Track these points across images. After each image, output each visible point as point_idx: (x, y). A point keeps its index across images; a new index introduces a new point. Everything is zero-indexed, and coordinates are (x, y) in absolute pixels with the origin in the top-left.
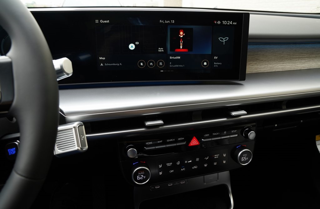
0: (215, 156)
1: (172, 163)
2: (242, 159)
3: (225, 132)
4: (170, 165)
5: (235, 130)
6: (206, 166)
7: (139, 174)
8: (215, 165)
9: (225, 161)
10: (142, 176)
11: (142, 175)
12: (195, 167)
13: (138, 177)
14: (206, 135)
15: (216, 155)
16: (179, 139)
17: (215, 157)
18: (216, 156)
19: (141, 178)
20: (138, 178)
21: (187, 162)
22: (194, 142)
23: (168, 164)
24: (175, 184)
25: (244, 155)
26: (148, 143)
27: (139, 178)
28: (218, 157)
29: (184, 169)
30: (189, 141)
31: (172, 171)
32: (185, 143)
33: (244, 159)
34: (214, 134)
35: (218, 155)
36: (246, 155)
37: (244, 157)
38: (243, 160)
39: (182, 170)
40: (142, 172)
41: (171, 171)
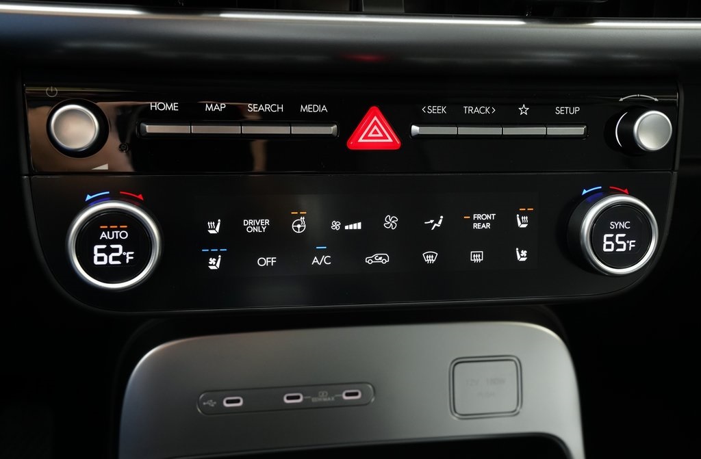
0: (477, 221)
1: (267, 222)
2: (606, 243)
3: (524, 110)
4: (257, 230)
5: (572, 105)
6: (430, 259)
7: (103, 235)
8: (477, 264)
9: (524, 253)
10: (117, 250)
11: (116, 241)
12: (380, 259)
13: (100, 251)
14: (433, 110)
15: (479, 217)
16: (307, 109)
17: (476, 226)
18: (482, 222)
19: (115, 259)
20: (97, 255)
21: (342, 227)
22: (375, 132)
23: (251, 222)
24: (314, 400)
25: (614, 225)
26: (161, 106)
27: (101, 259)
28: (488, 225)
29: (324, 258)
30: (350, 122)
31: (267, 262)
32: (332, 130)
33: (617, 246)
34: (470, 110)
35: (488, 217)
36: (624, 225)
37: (616, 231)
38: (609, 246)
39: (315, 260)
40: (121, 230)
41: (262, 262)
